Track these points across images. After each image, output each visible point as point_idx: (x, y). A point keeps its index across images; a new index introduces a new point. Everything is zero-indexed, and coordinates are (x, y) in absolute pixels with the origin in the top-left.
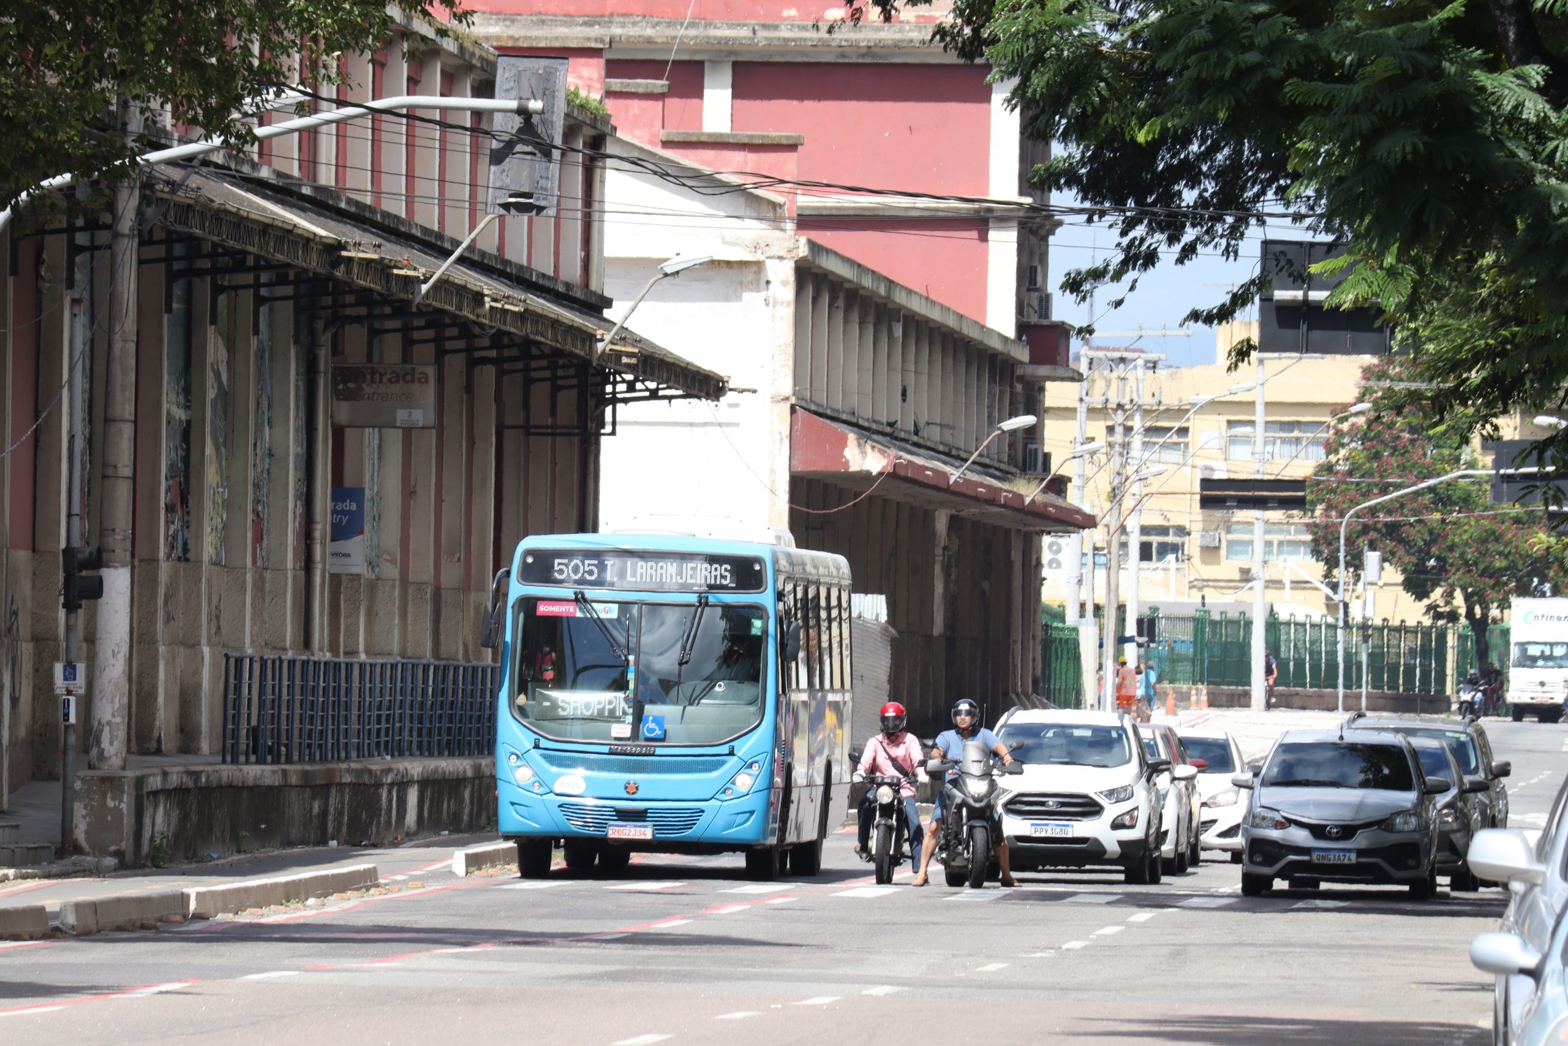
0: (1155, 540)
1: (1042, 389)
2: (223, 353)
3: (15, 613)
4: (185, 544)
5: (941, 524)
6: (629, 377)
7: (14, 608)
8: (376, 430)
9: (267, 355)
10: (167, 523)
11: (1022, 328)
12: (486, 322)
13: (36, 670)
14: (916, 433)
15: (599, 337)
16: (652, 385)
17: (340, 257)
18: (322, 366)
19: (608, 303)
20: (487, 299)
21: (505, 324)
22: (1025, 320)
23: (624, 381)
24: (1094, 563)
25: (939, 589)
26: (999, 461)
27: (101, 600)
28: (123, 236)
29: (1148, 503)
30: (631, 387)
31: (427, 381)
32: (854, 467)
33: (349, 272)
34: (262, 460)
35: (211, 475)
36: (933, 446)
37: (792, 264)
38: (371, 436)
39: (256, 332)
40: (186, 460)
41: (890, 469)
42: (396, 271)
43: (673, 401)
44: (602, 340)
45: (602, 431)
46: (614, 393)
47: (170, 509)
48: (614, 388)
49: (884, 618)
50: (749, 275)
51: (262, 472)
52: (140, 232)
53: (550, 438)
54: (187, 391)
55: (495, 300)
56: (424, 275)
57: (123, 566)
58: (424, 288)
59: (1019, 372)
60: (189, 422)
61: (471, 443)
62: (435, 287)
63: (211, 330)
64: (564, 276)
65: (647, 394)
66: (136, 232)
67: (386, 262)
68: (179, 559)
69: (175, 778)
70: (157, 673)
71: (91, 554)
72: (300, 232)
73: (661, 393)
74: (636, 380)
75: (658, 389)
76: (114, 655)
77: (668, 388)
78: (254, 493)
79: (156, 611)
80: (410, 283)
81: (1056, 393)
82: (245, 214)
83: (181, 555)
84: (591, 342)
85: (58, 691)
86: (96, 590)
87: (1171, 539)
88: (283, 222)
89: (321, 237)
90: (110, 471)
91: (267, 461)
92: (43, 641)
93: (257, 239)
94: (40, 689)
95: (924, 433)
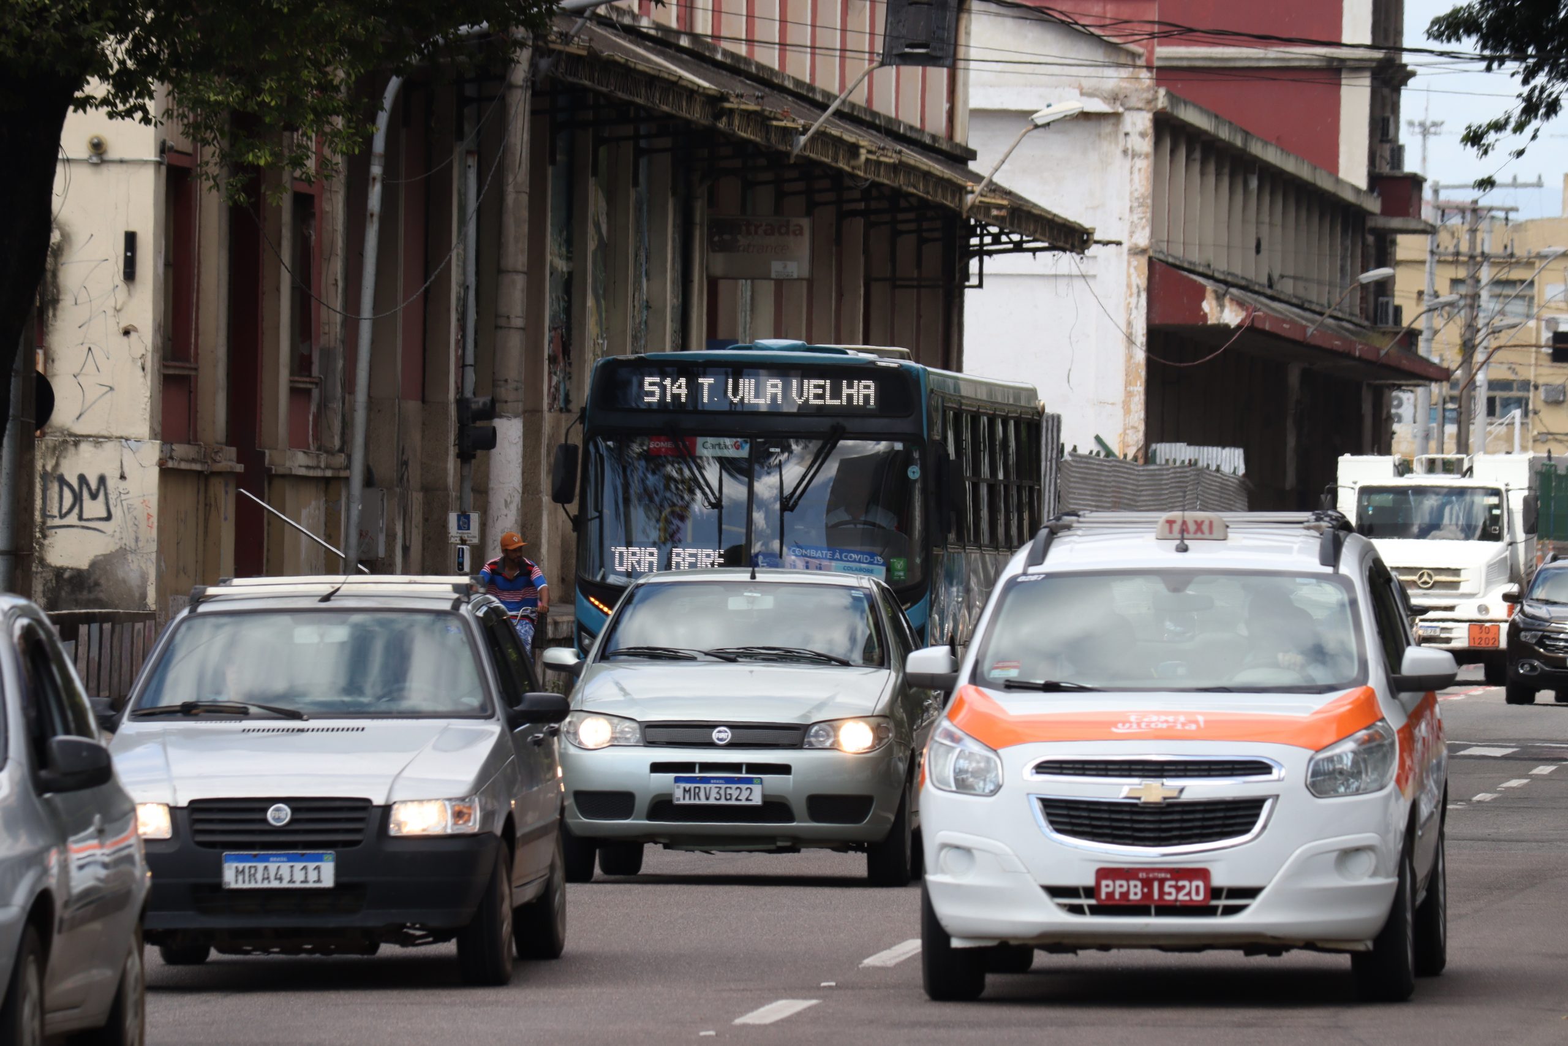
0: (1499, 394)
1: (1394, 243)
2: (603, 204)
3: (405, 463)
4: (567, 396)
5: (1294, 378)
6: (994, 230)
7: (405, 458)
8: (749, 282)
9: (645, 207)
10: (550, 373)
11: (1375, 179)
12: (861, 174)
13: (426, 520)
14: (1271, 286)
15: (969, 188)
16: (1016, 237)
17: (723, 108)
18: (698, 218)
19: (972, 155)
20: (863, 151)
21: (879, 175)
22: (1377, 170)
23: (989, 234)
24: (1444, 417)
25: (1291, 442)
26: (1351, 314)
27: (493, 451)
28: (517, 87)
29: (1498, 356)
30: (996, 240)
31: (801, 234)
32: (1211, 321)
33: (730, 124)
34: (640, 312)
35: (592, 326)
36: (1286, 299)
37: (1149, 116)
38: (744, 287)
39: (636, 184)
40: (568, 310)
41: (1248, 323)
42: (775, 123)
43: (1038, 254)
44: (972, 192)
45: (967, 284)
46: (982, 244)
47: (553, 360)
48: (981, 240)
49: (1241, 470)
50: (1107, 127)
51: (640, 323)
52: (533, 83)
53: (915, 290)
54: (569, 242)
55: (869, 152)
56: (803, 126)
57: (516, 417)
58: (803, 139)
59: (1370, 223)
60: (570, 274)
61: (840, 296)
62: (813, 139)
63: (592, 181)
64: (929, 128)
65: (1011, 246)
66: (529, 84)
67: (767, 113)
68: (561, 410)
69: (565, 627)
70: (540, 523)
71: (485, 404)
72: (684, 83)
73: (1025, 246)
74: (1001, 232)
75: (1021, 242)
76: (507, 504)
77: (1034, 240)
78: (633, 345)
79: (540, 462)
80: (788, 133)
81: (1407, 246)
82: (632, 65)
83: (562, 405)
84: (961, 194)
85: (453, 540)
86: (489, 441)
87: (1515, 394)
88: (669, 74)
89: (705, 88)
90: (502, 322)
91: (645, 312)
92: (433, 491)
93: (643, 92)
94: (429, 539)
95: (1278, 287)
